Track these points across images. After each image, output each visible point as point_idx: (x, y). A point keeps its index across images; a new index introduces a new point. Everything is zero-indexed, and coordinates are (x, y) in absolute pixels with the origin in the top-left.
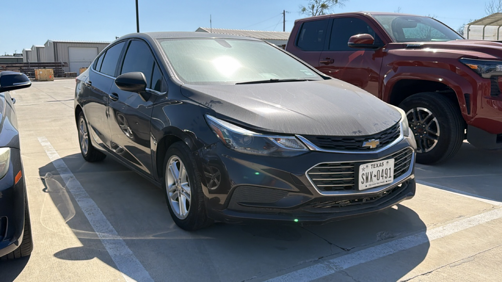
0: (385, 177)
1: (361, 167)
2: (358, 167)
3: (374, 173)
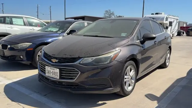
0: (56, 75)
1: (46, 67)
2: (45, 66)
3: (51, 71)
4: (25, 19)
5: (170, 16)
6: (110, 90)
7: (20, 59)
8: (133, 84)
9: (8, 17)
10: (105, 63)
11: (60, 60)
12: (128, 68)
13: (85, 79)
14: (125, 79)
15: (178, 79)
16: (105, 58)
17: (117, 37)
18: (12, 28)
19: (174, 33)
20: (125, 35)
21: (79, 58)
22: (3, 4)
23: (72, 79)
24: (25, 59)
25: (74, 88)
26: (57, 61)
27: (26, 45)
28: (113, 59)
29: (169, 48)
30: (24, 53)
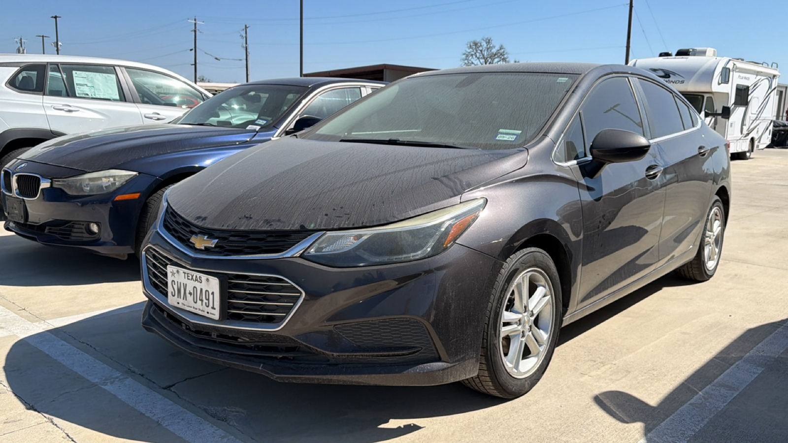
0: (206, 303)
1: (170, 269)
2: (165, 266)
3: (189, 289)
4: (126, 74)
5: (739, 65)
6: (432, 372)
7: (86, 237)
8: (543, 350)
9: (56, 67)
10: (412, 256)
11: (225, 239)
12: (518, 279)
13: (329, 320)
14: (506, 324)
15: (750, 330)
16: (413, 233)
17: (476, 146)
18: (70, 111)
19: (756, 137)
20: (512, 138)
21: (303, 233)
22: (56, 17)
23: (270, 320)
24: (108, 235)
25: (283, 358)
26: (212, 243)
27: (112, 179)
28: (450, 237)
29: (717, 198)
30: (104, 212)
